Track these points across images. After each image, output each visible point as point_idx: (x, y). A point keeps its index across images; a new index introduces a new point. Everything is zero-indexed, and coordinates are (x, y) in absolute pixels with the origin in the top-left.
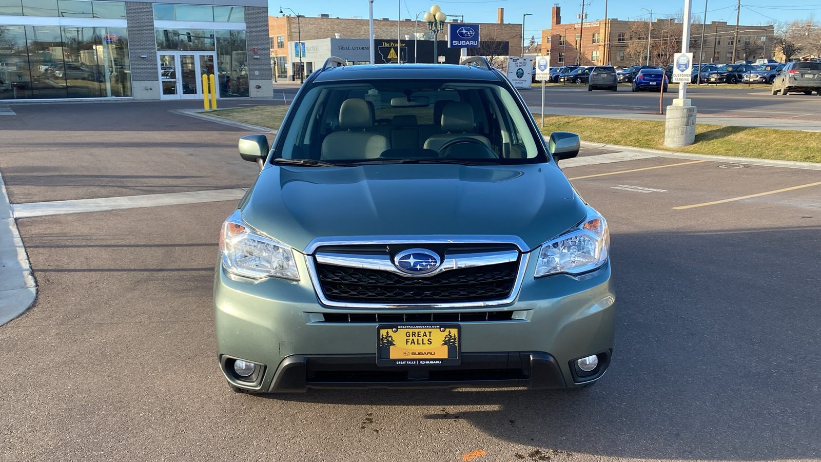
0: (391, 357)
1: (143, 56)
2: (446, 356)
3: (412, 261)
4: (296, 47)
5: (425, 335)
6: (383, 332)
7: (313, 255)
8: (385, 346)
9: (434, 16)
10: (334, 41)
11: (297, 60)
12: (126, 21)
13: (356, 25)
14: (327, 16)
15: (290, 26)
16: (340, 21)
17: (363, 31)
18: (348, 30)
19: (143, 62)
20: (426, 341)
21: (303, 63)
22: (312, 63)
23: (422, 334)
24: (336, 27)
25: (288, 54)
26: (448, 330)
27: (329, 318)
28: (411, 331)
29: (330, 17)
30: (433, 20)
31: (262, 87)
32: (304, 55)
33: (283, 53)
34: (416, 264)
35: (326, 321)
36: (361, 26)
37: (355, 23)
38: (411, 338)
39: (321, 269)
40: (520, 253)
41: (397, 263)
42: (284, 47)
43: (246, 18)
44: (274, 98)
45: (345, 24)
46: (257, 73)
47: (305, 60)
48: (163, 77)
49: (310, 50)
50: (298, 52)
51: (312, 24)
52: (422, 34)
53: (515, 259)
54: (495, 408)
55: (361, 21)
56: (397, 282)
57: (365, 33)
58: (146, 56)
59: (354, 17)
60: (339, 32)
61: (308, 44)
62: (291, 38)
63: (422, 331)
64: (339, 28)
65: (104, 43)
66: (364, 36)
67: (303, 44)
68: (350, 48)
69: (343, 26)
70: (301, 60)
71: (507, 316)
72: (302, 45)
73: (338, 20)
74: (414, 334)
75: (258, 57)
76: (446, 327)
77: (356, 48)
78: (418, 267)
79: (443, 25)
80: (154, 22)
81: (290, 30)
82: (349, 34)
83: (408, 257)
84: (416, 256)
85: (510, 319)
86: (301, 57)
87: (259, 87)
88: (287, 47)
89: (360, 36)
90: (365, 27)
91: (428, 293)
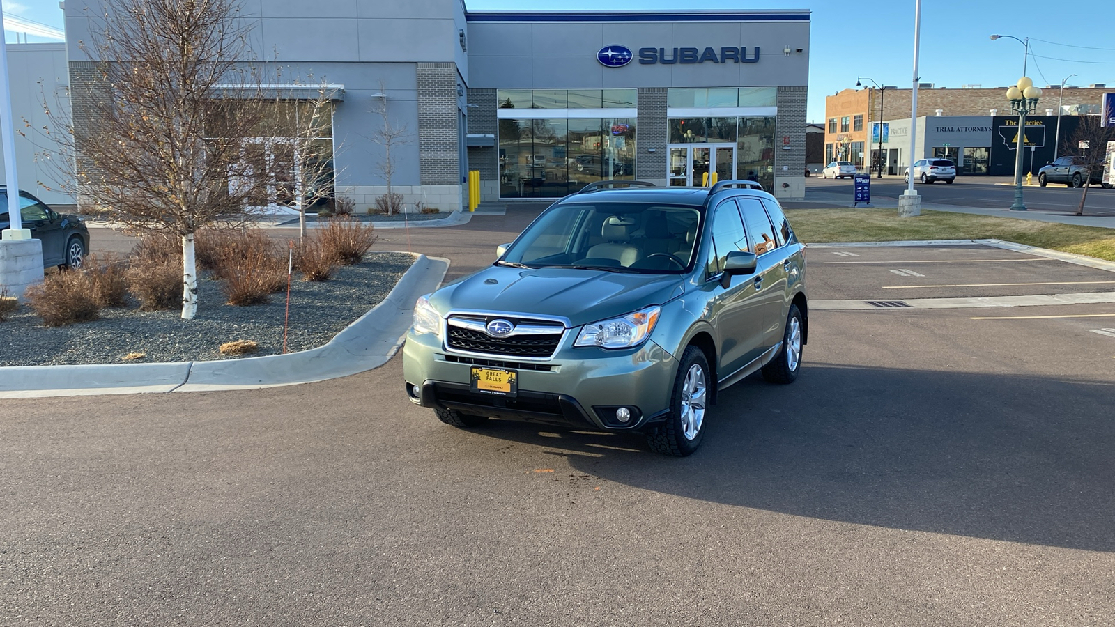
0: (478, 387)
1: (650, 150)
2: (509, 391)
3: (497, 327)
4: (875, 129)
5: (497, 375)
6: (474, 370)
7: (447, 319)
8: (474, 379)
9: (1022, 92)
10: (930, 120)
11: (876, 147)
12: (637, 110)
13: (970, 97)
14: (928, 85)
15: (873, 102)
16: (947, 92)
17: (980, 104)
18: (957, 104)
19: (651, 156)
20: (498, 379)
21: (886, 150)
22: (897, 150)
23: (495, 374)
24: (939, 101)
25: (866, 139)
26: (510, 373)
27: (449, 358)
28: (490, 371)
29: (932, 88)
30: (1021, 98)
31: (790, 185)
32: (886, 140)
33: (860, 137)
34: (498, 329)
35: (447, 360)
36: (978, 98)
37: (969, 94)
38: (490, 376)
39: (451, 329)
40: (565, 329)
41: (488, 328)
42: (861, 130)
43: (778, 101)
44: (805, 199)
45: (954, 95)
46: (785, 168)
47: (887, 146)
48: (672, 175)
49: (897, 132)
50: (878, 136)
51: (904, 98)
52: (1074, 107)
53: (560, 332)
54: (556, 435)
55: (978, 91)
56: (487, 340)
57: (984, 107)
58: (654, 150)
59: (969, 86)
60: (943, 107)
61: (893, 125)
62: (872, 116)
63: (496, 372)
64: (945, 101)
65: (611, 134)
66: (981, 111)
67: (886, 125)
68: (955, 129)
69: (951, 98)
70: (880, 147)
71: (547, 368)
72: (884, 127)
73: (944, 91)
74: (491, 373)
75: (789, 148)
76: (509, 371)
77: (964, 130)
78: (500, 331)
79: (1035, 104)
80: (668, 110)
81: (873, 106)
82: (959, 109)
83: (495, 324)
84: (499, 324)
85: (549, 370)
86: (881, 143)
87: (786, 185)
88: (866, 129)
89: (975, 113)
90: (984, 98)
91: (503, 349)
